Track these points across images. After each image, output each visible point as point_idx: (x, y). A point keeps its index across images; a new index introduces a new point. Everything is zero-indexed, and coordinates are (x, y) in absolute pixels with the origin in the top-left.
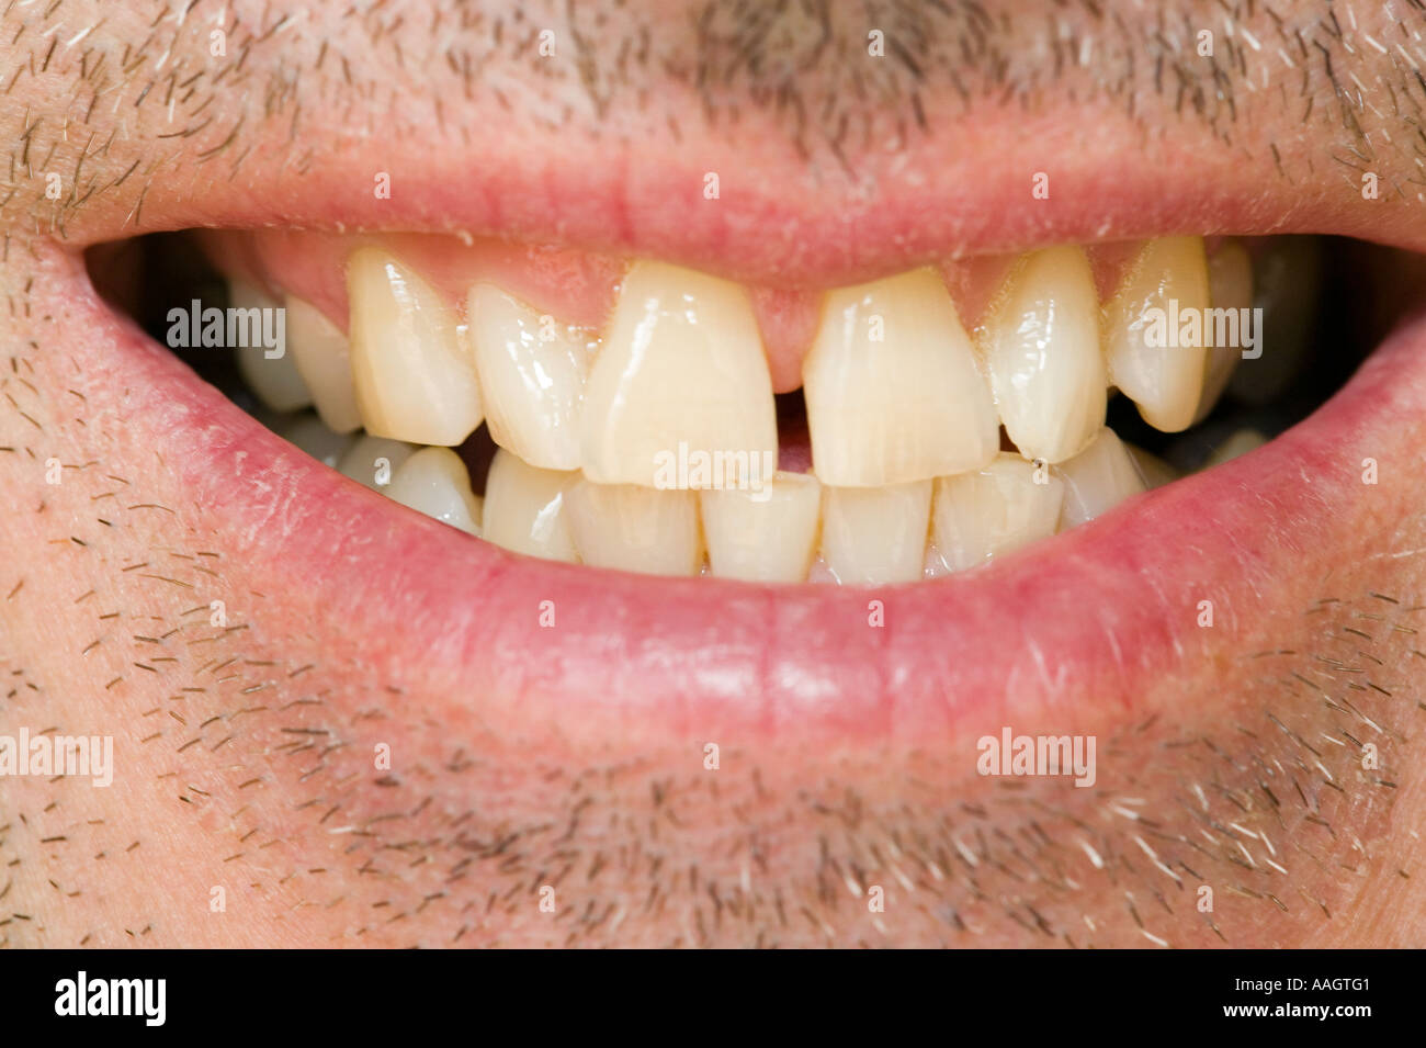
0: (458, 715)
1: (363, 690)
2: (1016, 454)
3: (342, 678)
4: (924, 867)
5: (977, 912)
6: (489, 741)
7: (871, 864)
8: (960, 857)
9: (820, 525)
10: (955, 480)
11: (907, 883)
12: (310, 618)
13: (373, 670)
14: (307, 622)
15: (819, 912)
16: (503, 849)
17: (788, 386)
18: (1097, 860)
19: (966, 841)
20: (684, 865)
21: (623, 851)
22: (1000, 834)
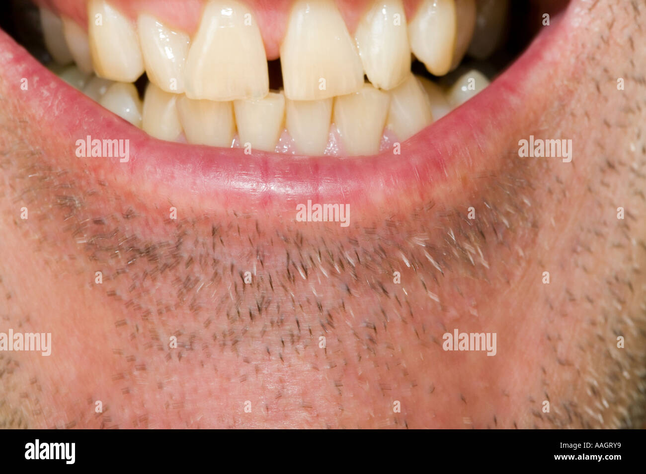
0: (130, 195)
1: (88, 183)
2: (370, 84)
3: (79, 177)
4: (332, 266)
5: (356, 287)
6: (143, 207)
7: (309, 265)
8: (349, 263)
9: (285, 116)
10: (344, 97)
11: (325, 273)
12: (67, 152)
13: (93, 175)
14: (66, 153)
15: (288, 285)
16: (150, 253)
17: (273, 56)
18: (408, 265)
19: (351, 256)
20: (228, 264)
21: (201, 256)
22: (366, 252)
